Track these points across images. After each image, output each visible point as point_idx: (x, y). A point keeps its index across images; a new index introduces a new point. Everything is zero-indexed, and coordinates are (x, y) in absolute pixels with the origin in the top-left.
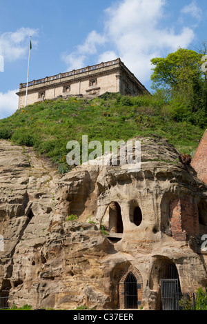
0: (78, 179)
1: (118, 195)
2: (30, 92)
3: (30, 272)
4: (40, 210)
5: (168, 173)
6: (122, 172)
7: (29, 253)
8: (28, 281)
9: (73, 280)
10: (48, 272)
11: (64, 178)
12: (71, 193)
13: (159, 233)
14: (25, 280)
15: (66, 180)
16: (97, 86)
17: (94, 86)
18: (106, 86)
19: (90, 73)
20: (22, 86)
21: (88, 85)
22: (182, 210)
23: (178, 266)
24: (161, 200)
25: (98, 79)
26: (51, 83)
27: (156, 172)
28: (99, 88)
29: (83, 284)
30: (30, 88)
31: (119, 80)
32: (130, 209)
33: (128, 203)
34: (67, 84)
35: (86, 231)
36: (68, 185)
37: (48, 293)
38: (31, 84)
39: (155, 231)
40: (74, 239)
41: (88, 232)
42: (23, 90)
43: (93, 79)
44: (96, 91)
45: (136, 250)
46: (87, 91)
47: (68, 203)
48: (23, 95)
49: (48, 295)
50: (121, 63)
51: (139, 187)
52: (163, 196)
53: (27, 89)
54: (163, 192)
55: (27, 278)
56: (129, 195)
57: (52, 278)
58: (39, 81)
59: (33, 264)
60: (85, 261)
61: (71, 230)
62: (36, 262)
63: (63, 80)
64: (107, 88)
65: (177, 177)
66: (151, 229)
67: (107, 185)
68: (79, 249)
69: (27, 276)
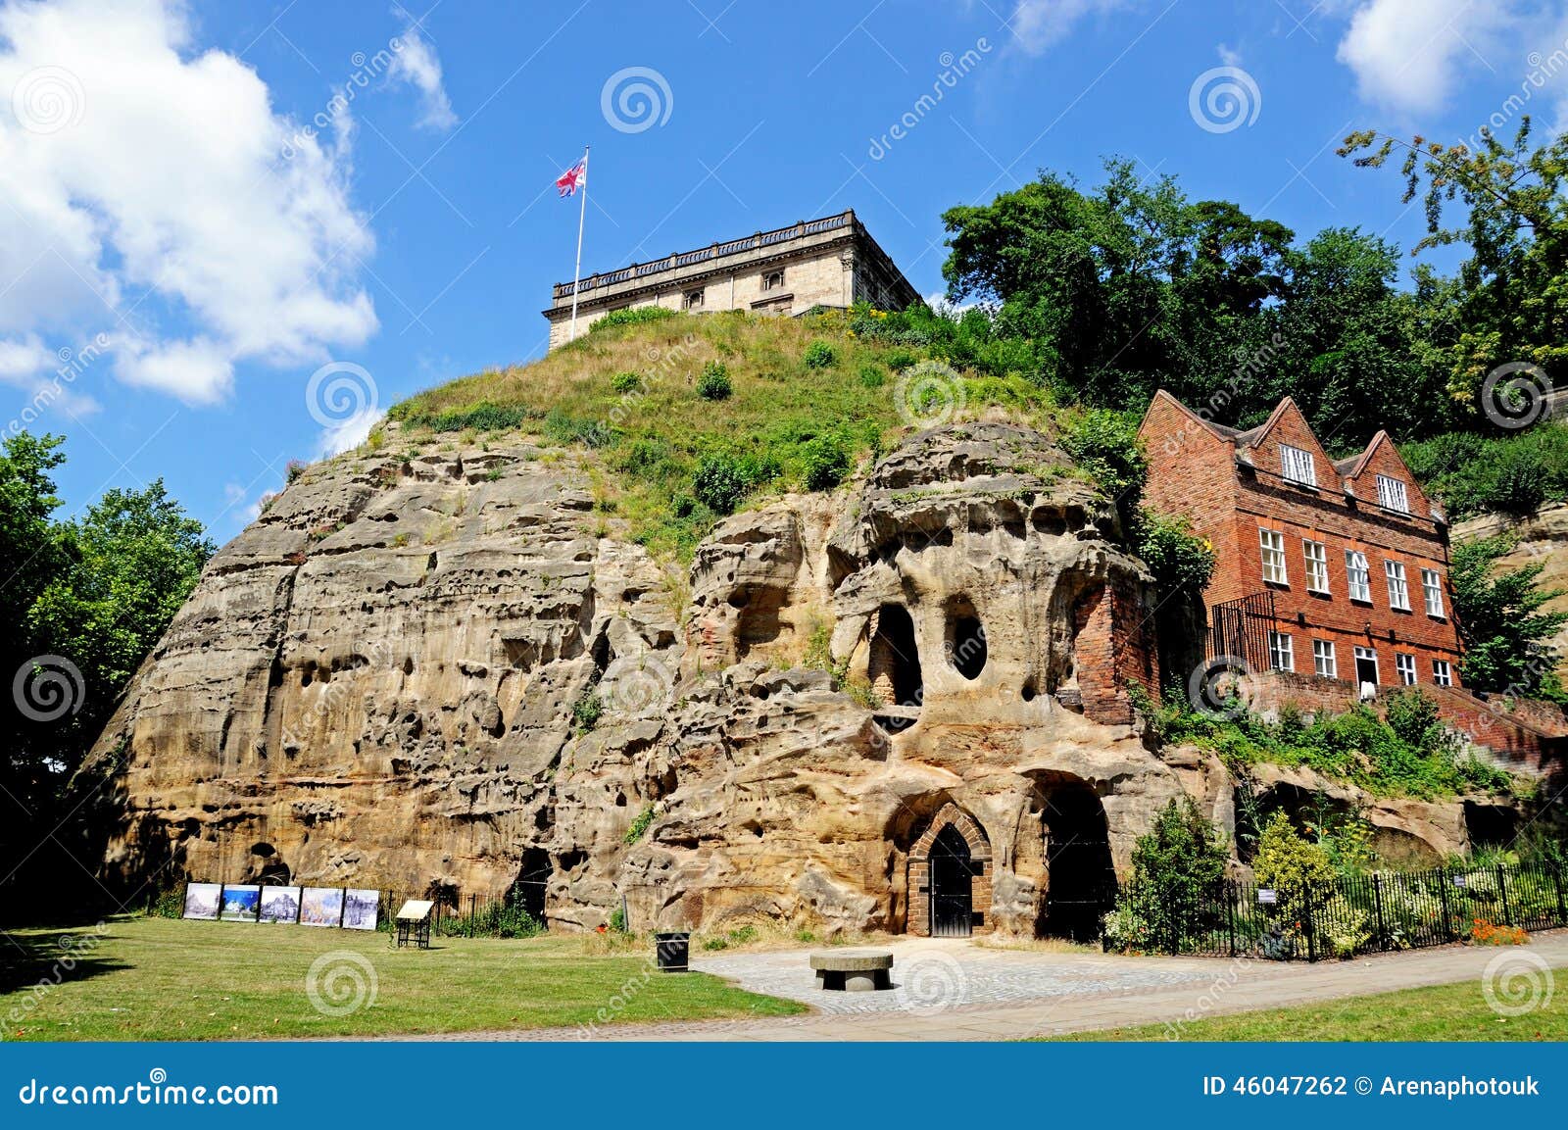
0: (766, 537)
1: (908, 583)
2: (585, 308)
3: (609, 825)
4: (634, 639)
5: (1069, 509)
6: (923, 506)
7: (605, 768)
8: (604, 853)
9: (758, 849)
10: (676, 825)
11: (719, 534)
12: (742, 580)
13: (1042, 701)
14: (596, 850)
15: (726, 540)
16: (786, 291)
17: (777, 291)
18: (812, 290)
19: (763, 253)
20: (563, 290)
21: (758, 288)
22: (1114, 626)
23: (1108, 802)
24: (1049, 594)
25: (789, 271)
26: (647, 282)
27: (1032, 508)
28: (790, 298)
29: (794, 862)
30: (586, 297)
31: (850, 273)
32: (948, 624)
33: (942, 605)
34: (694, 286)
35: (801, 696)
36: (733, 555)
37: (679, 888)
38: (587, 284)
39: (1029, 692)
40: (763, 721)
41: (810, 701)
42: (561, 303)
43: (772, 271)
44: (782, 305)
45: (969, 755)
46: (755, 306)
47: (733, 612)
48: (561, 319)
49: (680, 894)
50: (856, 225)
51: (977, 555)
52: (1058, 583)
53: (575, 300)
54: (1057, 570)
55: (602, 843)
56: (944, 580)
57: (691, 844)
58: (612, 278)
59: (621, 801)
60: (803, 790)
61: (752, 692)
62: (630, 794)
63: (681, 273)
64: (816, 296)
65: (1099, 523)
66: (1018, 688)
67: (864, 552)
68: (782, 752)
69: (600, 838)
